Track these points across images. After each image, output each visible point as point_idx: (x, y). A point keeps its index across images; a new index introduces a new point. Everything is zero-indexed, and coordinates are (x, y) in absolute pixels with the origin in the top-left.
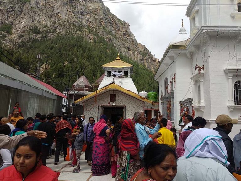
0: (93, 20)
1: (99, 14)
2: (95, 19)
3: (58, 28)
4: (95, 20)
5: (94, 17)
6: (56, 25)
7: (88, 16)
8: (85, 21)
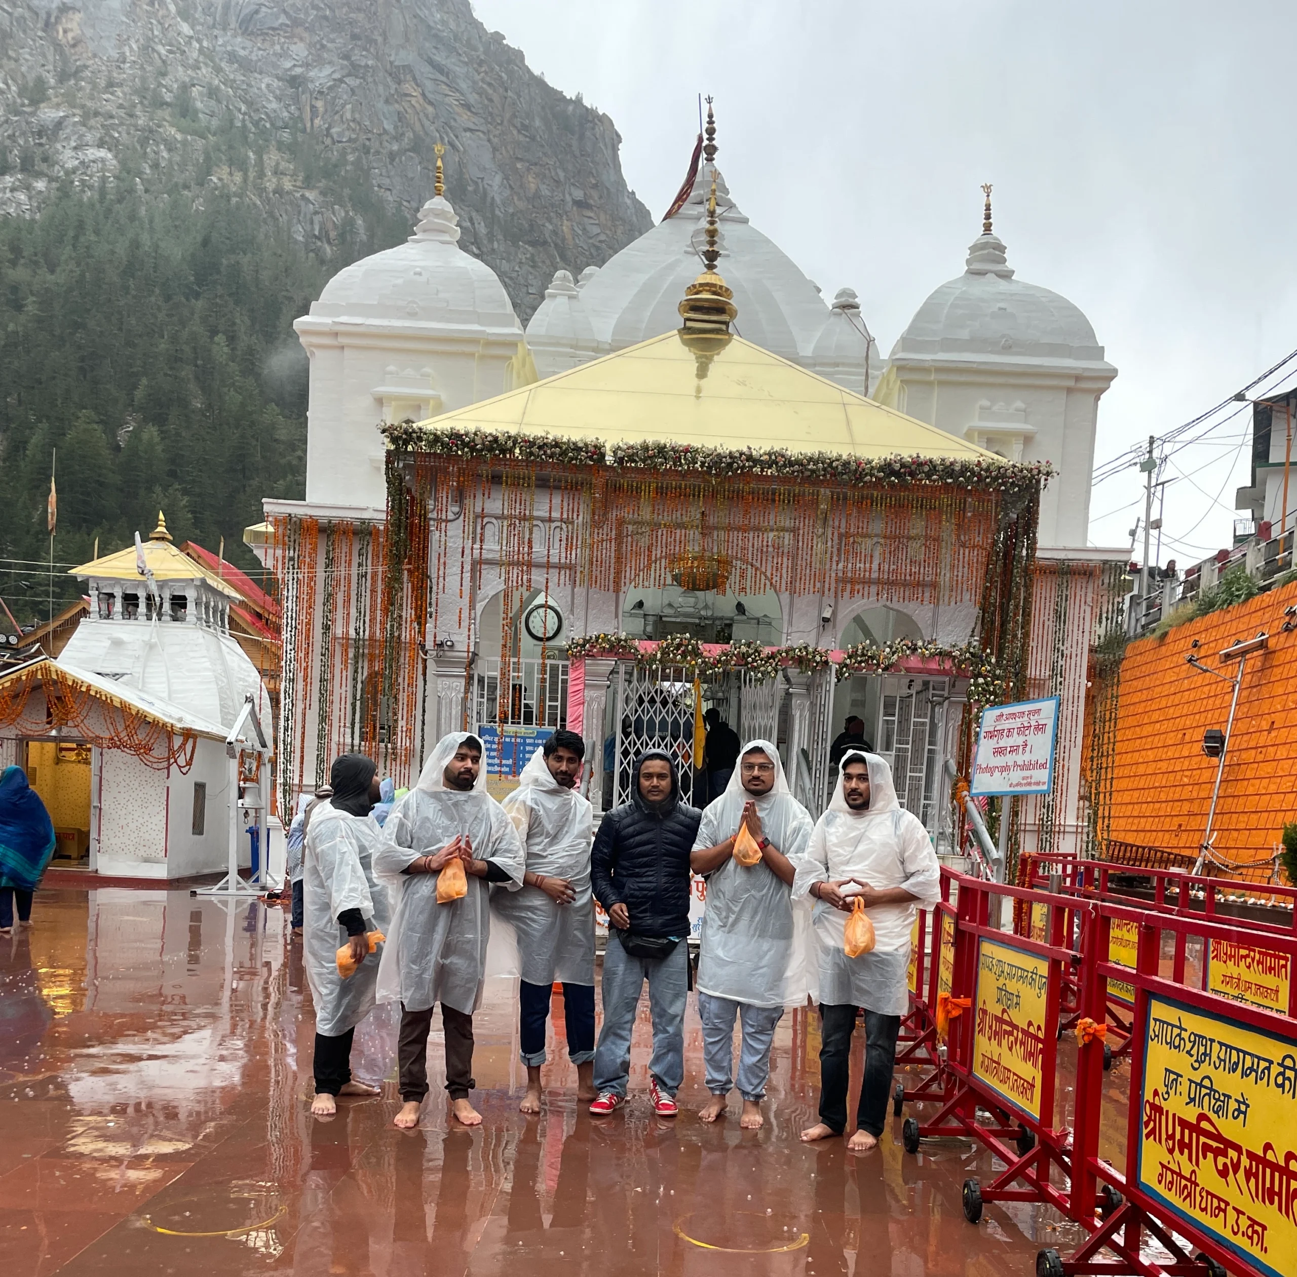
0: (341, 81)
1: (384, 35)
2: (354, 70)
3: (62, 135)
4: (352, 81)
5: (346, 57)
6: (49, 114)
7: (299, 50)
8: (276, 83)
